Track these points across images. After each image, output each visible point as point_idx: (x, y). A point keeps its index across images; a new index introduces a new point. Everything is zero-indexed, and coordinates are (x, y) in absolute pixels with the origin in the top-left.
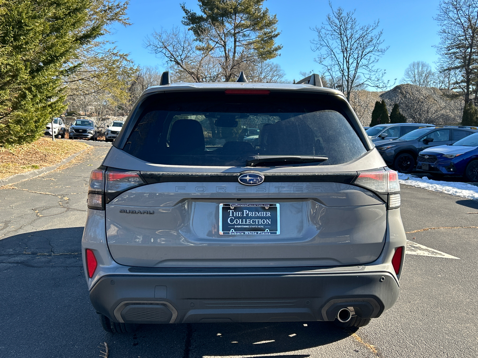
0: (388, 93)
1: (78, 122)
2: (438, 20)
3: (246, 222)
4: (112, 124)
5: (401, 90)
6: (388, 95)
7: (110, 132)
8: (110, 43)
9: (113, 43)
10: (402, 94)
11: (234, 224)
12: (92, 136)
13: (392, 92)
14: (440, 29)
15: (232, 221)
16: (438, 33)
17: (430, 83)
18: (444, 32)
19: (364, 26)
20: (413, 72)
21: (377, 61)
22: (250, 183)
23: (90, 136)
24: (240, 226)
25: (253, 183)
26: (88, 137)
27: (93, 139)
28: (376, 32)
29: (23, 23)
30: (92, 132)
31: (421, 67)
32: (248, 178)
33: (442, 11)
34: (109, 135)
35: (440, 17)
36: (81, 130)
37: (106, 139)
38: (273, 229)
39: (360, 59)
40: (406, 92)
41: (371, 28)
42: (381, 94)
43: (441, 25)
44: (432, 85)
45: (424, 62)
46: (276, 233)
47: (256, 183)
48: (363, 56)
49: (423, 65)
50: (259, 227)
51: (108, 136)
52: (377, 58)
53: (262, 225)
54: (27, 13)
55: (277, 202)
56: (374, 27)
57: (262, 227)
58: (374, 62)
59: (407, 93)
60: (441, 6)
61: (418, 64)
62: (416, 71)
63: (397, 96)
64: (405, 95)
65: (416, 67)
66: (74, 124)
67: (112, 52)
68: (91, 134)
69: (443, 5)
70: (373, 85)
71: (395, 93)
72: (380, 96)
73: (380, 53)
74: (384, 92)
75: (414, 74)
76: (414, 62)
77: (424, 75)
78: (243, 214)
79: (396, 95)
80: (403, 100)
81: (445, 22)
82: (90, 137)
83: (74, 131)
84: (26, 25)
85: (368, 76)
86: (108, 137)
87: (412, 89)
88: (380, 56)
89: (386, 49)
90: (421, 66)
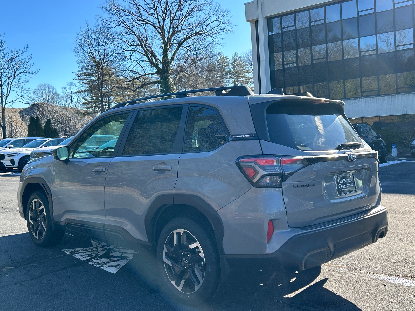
0: (26, 110)
2: (75, 52)
5: (38, 108)
6: (27, 112)
10: (40, 111)
13: (30, 109)
14: (77, 59)
16: (76, 62)
17: (56, 103)
18: (81, 62)
19: (14, 49)
20: (40, 92)
21: (28, 81)
28: (25, 56)
31: (47, 89)
33: (77, 45)
35: (77, 50)
39: (13, 79)
40: (42, 109)
41: (21, 52)
42: (20, 110)
43: (77, 56)
44: (57, 104)
45: (50, 85)
48: (15, 76)
49: (49, 87)
52: (28, 78)
56: (24, 51)
58: (25, 82)
59: (44, 110)
60: (77, 41)
61: (45, 86)
62: (44, 92)
63: (35, 113)
64: (42, 112)
65: (44, 88)
69: (79, 40)
70: (26, 102)
71: (33, 110)
72: (19, 112)
73: (31, 75)
74: (22, 109)
75: (41, 94)
76: (41, 84)
77: (50, 96)
79: (34, 111)
80: (41, 116)
81: (81, 54)
85: (20, 94)
87: (47, 107)
88: (31, 77)
89: (37, 72)
90: (47, 87)
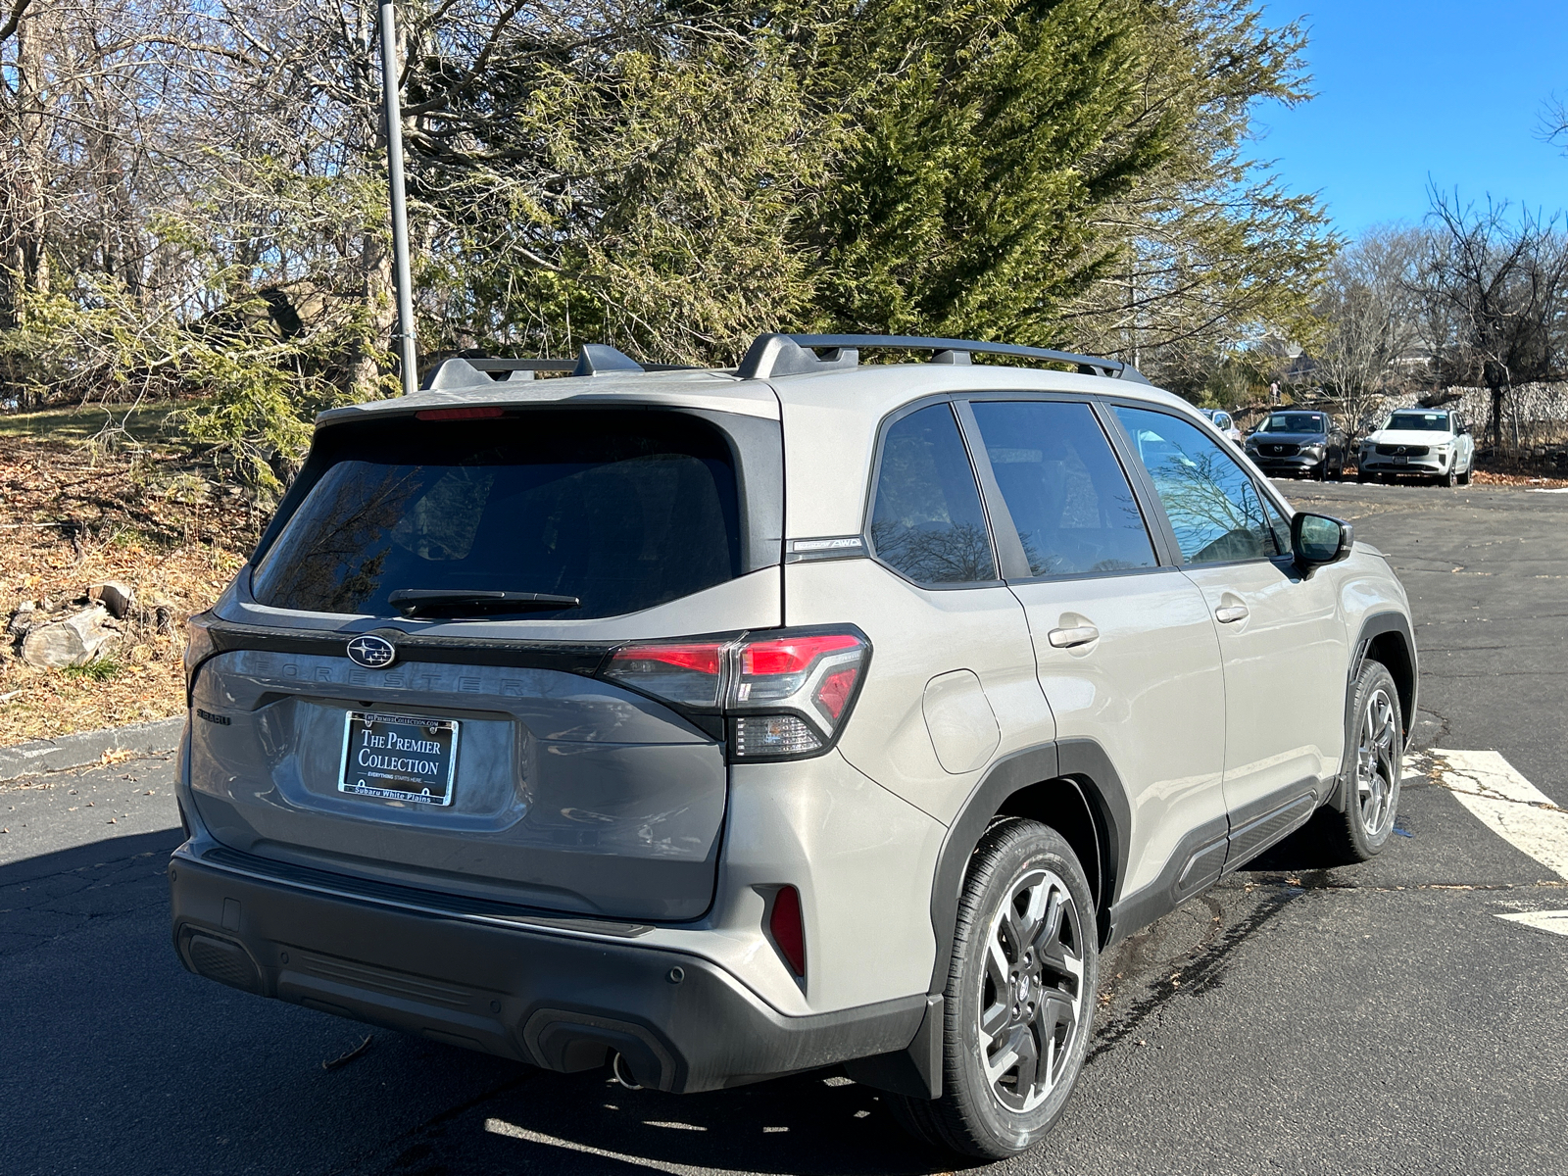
1: (1275, 420)
3: (389, 764)
4: (1388, 422)
7: (1374, 449)
8: (1256, 167)
9: (1266, 166)
11: (369, 769)
12: (1315, 463)
15: (365, 758)
22: (368, 663)
23: (1309, 463)
24: (377, 775)
25: (374, 663)
26: (1302, 468)
27: (1316, 473)
29: (891, 168)
30: (1316, 451)
32: (363, 649)
34: (1370, 461)
36: (1278, 445)
37: (1359, 471)
38: (438, 791)
46: (441, 801)
47: (380, 663)
50: (413, 780)
51: (1366, 463)
53: (418, 775)
54: (903, 135)
55: (454, 718)
57: (419, 780)
66: (1262, 428)
67: (1260, 197)
68: (1314, 457)
78: (386, 743)
82: (1307, 468)
83: (1256, 449)
84: (901, 172)
86: (1369, 466)
